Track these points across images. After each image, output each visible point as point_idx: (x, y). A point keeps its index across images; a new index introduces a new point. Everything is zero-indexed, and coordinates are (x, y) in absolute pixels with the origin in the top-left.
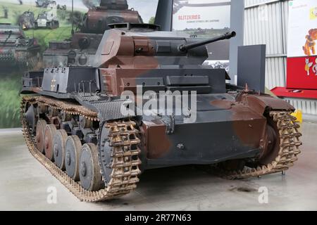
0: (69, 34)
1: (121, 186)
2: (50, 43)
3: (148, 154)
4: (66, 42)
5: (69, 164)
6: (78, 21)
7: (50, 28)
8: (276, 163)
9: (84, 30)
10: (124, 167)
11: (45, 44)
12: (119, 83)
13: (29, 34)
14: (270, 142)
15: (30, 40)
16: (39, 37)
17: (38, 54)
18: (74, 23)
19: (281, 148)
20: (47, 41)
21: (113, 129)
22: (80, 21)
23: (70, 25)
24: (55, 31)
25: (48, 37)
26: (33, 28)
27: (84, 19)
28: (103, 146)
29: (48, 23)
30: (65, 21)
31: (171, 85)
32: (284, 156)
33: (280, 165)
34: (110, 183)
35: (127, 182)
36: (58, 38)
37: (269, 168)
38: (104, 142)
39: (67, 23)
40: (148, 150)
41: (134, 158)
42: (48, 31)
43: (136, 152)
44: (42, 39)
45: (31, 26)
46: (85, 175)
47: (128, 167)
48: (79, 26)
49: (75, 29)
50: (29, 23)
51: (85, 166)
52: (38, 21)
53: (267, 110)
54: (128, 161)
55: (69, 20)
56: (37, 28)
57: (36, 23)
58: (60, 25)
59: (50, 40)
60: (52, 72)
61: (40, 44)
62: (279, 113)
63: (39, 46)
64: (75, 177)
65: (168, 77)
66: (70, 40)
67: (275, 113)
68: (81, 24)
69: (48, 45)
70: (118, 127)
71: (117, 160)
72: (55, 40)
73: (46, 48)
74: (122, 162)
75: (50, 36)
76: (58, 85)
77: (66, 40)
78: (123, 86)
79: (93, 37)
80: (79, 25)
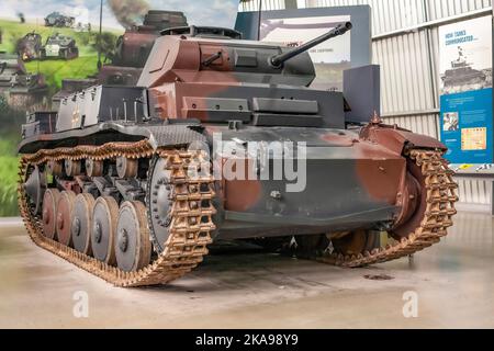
0: (93, 67)
1: (184, 249)
2: (63, 82)
3: (225, 202)
4: (88, 80)
5: (99, 242)
6: (109, 47)
7: (64, 59)
8: (421, 229)
9: (117, 61)
10: (189, 217)
11: (56, 83)
12: (180, 105)
13: (32, 68)
14: (411, 197)
15: (34, 77)
16: (47, 71)
17: (45, 98)
18: (101, 50)
19: (429, 205)
20: (58, 79)
21: (172, 159)
22: (111, 47)
23: (96, 54)
24: (71, 62)
25: (60, 72)
26: (38, 59)
27: (118, 45)
28: (156, 194)
29: (62, 51)
30: (88, 47)
31: (260, 111)
32: (433, 217)
33: (428, 233)
34: (168, 242)
35: (193, 241)
36: (76, 74)
37: (412, 239)
38: (157, 187)
39: (91, 51)
40: (226, 196)
41: (205, 204)
42: (62, 63)
43: (207, 196)
44: (51, 76)
45: (35, 56)
46: (125, 250)
47: (196, 217)
48: (110, 56)
49: (102, 59)
50: (33, 51)
51: (126, 235)
52: (47, 47)
53: (407, 148)
54: (196, 207)
55: (94, 45)
56: (45, 58)
57: (44, 51)
58: (81, 54)
59: (64, 78)
60: (74, 100)
61: (48, 83)
62: (424, 154)
63: (46, 86)
64: (108, 259)
65: (255, 99)
66: (93, 77)
67: (418, 153)
68: (113, 52)
69: (60, 84)
70: (181, 157)
71: (178, 206)
72: (71, 77)
73: (57, 90)
74: (186, 209)
75: (64, 70)
76: (84, 117)
77: (89, 77)
78: (186, 108)
79: (130, 72)
80: (110, 54)
